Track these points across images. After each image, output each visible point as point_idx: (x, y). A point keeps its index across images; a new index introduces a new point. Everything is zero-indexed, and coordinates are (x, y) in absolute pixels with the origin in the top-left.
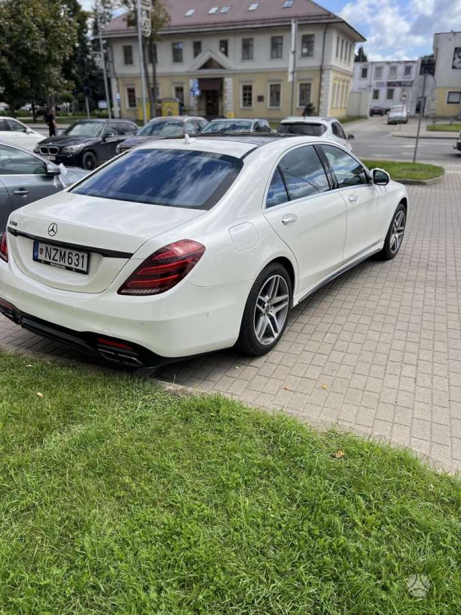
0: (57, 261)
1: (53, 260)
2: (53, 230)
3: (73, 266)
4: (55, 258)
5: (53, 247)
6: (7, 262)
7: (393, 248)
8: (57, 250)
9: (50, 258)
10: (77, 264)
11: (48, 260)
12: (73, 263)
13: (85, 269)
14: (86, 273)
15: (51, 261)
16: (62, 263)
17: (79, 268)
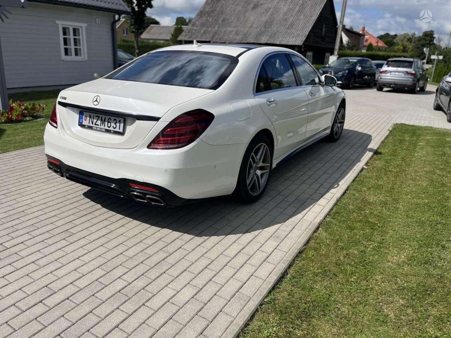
0: (98, 125)
1: (95, 124)
2: (96, 101)
3: (111, 129)
4: (97, 124)
5: (95, 115)
6: (57, 128)
7: (336, 134)
8: (99, 117)
9: (93, 124)
10: (114, 127)
11: (91, 125)
12: (112, 126)
13: (121, 130)
14: (122, 134)
15: (94, 125)
16: (102, 127)
17: (117, 130)
